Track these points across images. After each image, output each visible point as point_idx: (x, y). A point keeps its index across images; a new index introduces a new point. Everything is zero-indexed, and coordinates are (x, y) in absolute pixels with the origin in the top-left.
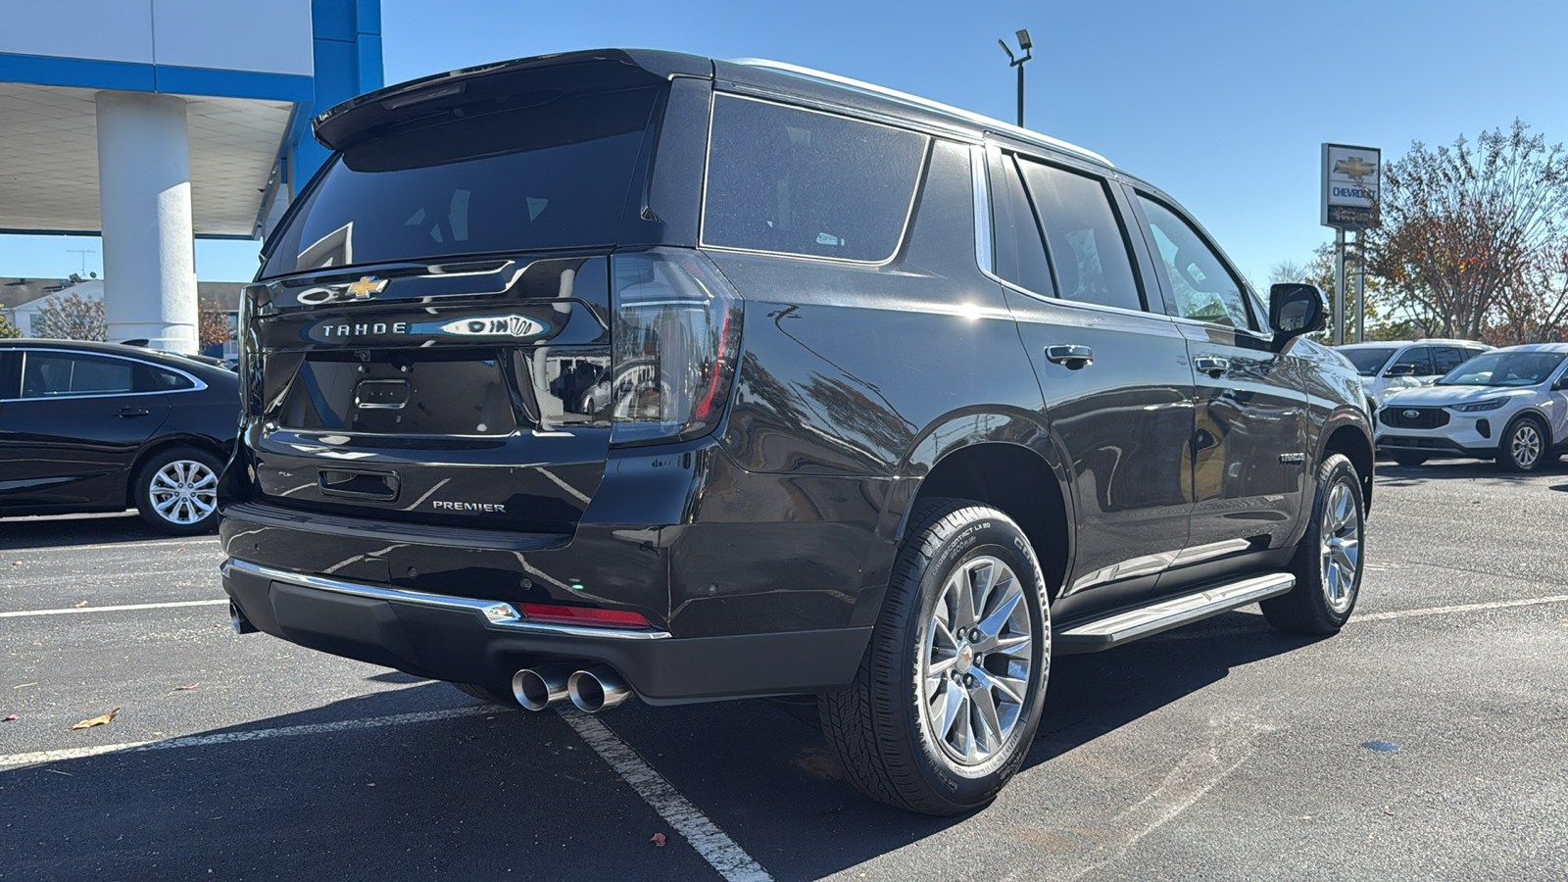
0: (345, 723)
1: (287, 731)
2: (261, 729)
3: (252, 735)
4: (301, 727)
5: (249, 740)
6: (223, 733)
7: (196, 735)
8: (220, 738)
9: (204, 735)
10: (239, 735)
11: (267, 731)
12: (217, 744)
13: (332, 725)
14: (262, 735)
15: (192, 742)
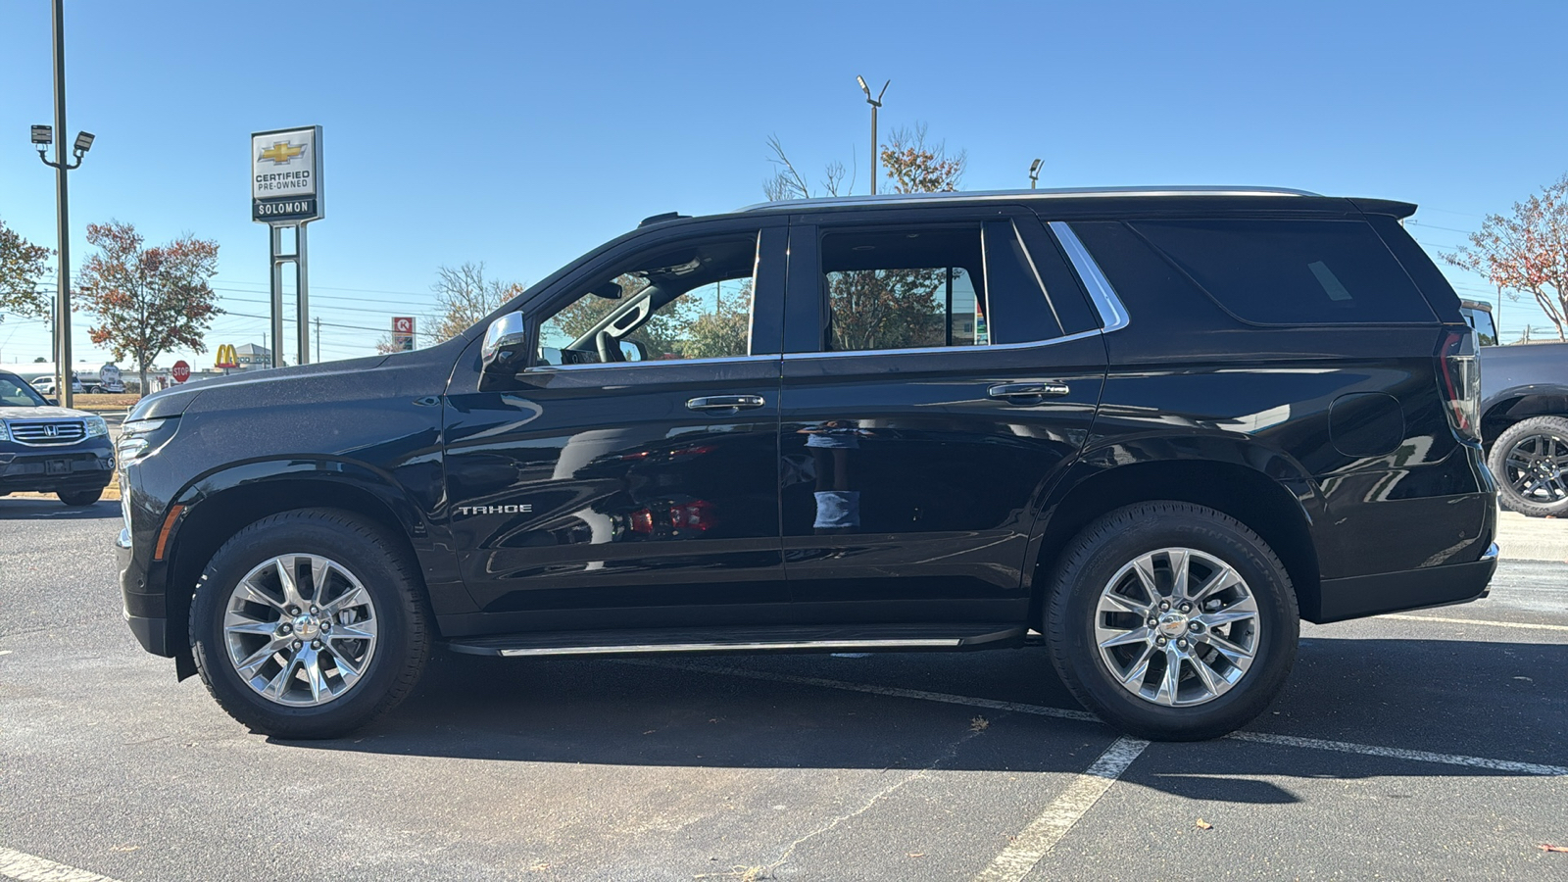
0: (1371, 752)
1: (1432, 757)
2: (1458, 765)
3: (1469, 761)
4: (1417, 758)
5: (1474, 756)
6: (1499, 770)
7: (1529, 774)
8: (1503, 765)
9: (1520, 773)
10: (1482, 765)
11: (1453, 762)
12: (1507, 760)
13: (1385, 753)
14: (1459, 758)
15: (1533, 768)
